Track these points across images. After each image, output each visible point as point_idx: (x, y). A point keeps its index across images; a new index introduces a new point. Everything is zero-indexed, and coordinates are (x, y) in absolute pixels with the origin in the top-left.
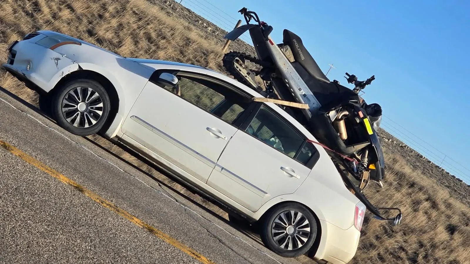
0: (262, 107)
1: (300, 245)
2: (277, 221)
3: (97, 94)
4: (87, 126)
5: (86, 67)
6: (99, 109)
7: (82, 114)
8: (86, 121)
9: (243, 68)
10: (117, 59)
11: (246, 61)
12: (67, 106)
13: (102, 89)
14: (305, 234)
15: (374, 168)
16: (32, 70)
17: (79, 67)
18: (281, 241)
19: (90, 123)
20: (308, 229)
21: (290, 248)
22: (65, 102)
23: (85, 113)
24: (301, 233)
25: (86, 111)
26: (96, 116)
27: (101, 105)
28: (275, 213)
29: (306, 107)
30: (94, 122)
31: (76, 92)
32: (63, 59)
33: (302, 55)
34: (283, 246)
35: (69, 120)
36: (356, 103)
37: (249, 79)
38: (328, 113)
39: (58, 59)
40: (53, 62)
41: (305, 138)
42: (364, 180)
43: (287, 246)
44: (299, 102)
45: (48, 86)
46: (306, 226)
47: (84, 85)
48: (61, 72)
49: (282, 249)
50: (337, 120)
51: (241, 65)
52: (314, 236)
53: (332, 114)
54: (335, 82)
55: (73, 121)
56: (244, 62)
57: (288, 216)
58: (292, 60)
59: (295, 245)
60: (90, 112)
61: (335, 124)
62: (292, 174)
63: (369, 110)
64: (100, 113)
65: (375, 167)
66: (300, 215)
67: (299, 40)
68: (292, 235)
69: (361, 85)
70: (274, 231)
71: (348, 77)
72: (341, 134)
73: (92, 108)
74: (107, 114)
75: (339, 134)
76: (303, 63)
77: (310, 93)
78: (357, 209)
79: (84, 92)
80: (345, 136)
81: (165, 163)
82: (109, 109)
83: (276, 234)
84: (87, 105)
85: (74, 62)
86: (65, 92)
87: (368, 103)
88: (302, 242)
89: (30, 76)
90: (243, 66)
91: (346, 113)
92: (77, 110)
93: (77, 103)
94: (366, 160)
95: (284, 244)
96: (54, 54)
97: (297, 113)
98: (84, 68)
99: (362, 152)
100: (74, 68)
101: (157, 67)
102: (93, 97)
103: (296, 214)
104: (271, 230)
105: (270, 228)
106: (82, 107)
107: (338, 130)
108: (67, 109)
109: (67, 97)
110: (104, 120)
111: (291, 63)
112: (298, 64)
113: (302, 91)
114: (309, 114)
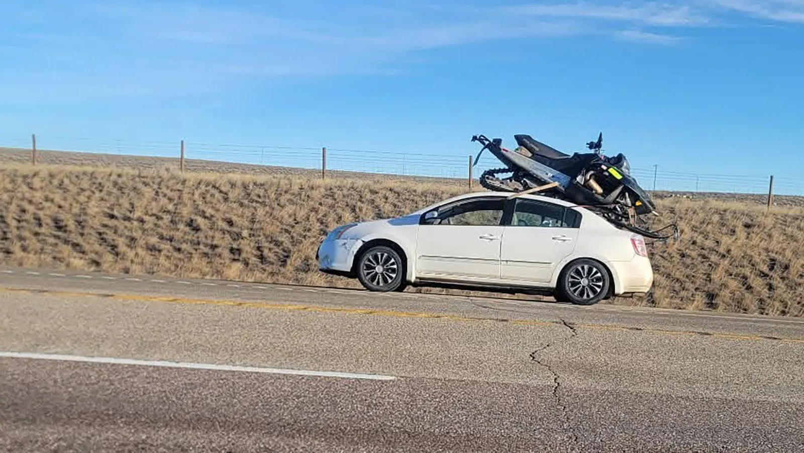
0: (518, 201)
1: (599, 290)
2: (571, 280)
3: (386, 255)
4: (390, 281)
5: (368, 239)
6: (393, 264)
7: (382, 274)
8: (388, 278)
9: (495, 181)
10: (389, 222)
11: (495, 174)
12: (368, 274)
13: (388, 249)
14: (598, 280)
15: (640, 204)
16: (332, 261)
17: (363, 241)
18: (582, 294)
19: (391, 278)
20: (599, 275)
21: (592, 296)
22: (366, 272)
23: (384, 272)
24: (595, 280)
25: (384, 271)
26: (393, 271)
27: (393, 260)
28: (566, 274)
29: (556, 184)
30: (394, 276)
31: (370, 261)
32: (348, 241)
33: (535, 148)
34: (585, 297)
35: (375, 283)
36: (598, 161)
37: (503, 186)
38: (576, 179)
39: (345, 244)
40: (343, 248)
41: (563, 207)
42: (632, 216)
43: (588, 296)
44: (549, 183)
45: (348, 266)
46: (596, 273)
47: (373, 253)
48: (351, 252)
49: (585, 300)
50: (586, 181)
51: (492, 180)
52: (607, 277)
53: (579, 179)
54: (576, 154)
55: (378, 283)
56: (494, 176)
57: (578, 272)
58: (530, 155)
59: (594, 292)
60: (387, 270)
61: (586, 185)
62: (564, 238)
63: (612, 162)
64: (395, 266)
65: (641, 201)
66: (586, 267)
67: (529, 138)
68: (588, 285)
69: (598, 145)
70: (572, 289)
71: (588, 146)
72: (596, 191)
73: (387, 266)
74: (400, 266)
75: (594, 192)
76: (539, 153)
77: (556, 172)
78: (633, 241)
79: (376, 258)
80: (600, 190)
81: (462, 279)
82: (400, 261)
83: (575, 291)
84: (383, 266)
85: (357, 239)
86: (362, 265)
87: (610, 157)
88: (599, 286)
89: (332, 267)
90: (494, 179)
91: (592, 172)
92: (377, 273)
93: (374, 268)
94: (628, 200)
95: (585, 294)
96: (341, 242)
97: (552, 192)
98: (367, 240)
99: (622, 194)
100: (359, 244)
101: (422, 212)
102: (384, 258)
103: (583, 268)
104: (569, 289)
105: (567, 288)
106: (379, 269)
107: (591, 189)
108: (369, 276)
109: (365, 268)
110: (401, 269)
111: (530, 158)
112: (536, 157)
113: (549, 174)
114: (561, 188)
